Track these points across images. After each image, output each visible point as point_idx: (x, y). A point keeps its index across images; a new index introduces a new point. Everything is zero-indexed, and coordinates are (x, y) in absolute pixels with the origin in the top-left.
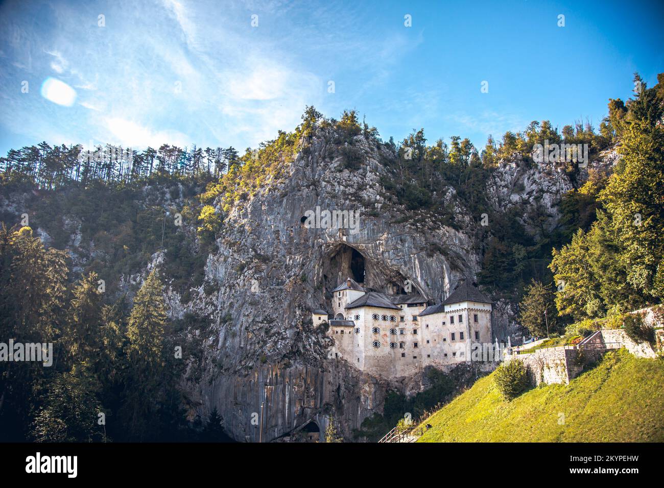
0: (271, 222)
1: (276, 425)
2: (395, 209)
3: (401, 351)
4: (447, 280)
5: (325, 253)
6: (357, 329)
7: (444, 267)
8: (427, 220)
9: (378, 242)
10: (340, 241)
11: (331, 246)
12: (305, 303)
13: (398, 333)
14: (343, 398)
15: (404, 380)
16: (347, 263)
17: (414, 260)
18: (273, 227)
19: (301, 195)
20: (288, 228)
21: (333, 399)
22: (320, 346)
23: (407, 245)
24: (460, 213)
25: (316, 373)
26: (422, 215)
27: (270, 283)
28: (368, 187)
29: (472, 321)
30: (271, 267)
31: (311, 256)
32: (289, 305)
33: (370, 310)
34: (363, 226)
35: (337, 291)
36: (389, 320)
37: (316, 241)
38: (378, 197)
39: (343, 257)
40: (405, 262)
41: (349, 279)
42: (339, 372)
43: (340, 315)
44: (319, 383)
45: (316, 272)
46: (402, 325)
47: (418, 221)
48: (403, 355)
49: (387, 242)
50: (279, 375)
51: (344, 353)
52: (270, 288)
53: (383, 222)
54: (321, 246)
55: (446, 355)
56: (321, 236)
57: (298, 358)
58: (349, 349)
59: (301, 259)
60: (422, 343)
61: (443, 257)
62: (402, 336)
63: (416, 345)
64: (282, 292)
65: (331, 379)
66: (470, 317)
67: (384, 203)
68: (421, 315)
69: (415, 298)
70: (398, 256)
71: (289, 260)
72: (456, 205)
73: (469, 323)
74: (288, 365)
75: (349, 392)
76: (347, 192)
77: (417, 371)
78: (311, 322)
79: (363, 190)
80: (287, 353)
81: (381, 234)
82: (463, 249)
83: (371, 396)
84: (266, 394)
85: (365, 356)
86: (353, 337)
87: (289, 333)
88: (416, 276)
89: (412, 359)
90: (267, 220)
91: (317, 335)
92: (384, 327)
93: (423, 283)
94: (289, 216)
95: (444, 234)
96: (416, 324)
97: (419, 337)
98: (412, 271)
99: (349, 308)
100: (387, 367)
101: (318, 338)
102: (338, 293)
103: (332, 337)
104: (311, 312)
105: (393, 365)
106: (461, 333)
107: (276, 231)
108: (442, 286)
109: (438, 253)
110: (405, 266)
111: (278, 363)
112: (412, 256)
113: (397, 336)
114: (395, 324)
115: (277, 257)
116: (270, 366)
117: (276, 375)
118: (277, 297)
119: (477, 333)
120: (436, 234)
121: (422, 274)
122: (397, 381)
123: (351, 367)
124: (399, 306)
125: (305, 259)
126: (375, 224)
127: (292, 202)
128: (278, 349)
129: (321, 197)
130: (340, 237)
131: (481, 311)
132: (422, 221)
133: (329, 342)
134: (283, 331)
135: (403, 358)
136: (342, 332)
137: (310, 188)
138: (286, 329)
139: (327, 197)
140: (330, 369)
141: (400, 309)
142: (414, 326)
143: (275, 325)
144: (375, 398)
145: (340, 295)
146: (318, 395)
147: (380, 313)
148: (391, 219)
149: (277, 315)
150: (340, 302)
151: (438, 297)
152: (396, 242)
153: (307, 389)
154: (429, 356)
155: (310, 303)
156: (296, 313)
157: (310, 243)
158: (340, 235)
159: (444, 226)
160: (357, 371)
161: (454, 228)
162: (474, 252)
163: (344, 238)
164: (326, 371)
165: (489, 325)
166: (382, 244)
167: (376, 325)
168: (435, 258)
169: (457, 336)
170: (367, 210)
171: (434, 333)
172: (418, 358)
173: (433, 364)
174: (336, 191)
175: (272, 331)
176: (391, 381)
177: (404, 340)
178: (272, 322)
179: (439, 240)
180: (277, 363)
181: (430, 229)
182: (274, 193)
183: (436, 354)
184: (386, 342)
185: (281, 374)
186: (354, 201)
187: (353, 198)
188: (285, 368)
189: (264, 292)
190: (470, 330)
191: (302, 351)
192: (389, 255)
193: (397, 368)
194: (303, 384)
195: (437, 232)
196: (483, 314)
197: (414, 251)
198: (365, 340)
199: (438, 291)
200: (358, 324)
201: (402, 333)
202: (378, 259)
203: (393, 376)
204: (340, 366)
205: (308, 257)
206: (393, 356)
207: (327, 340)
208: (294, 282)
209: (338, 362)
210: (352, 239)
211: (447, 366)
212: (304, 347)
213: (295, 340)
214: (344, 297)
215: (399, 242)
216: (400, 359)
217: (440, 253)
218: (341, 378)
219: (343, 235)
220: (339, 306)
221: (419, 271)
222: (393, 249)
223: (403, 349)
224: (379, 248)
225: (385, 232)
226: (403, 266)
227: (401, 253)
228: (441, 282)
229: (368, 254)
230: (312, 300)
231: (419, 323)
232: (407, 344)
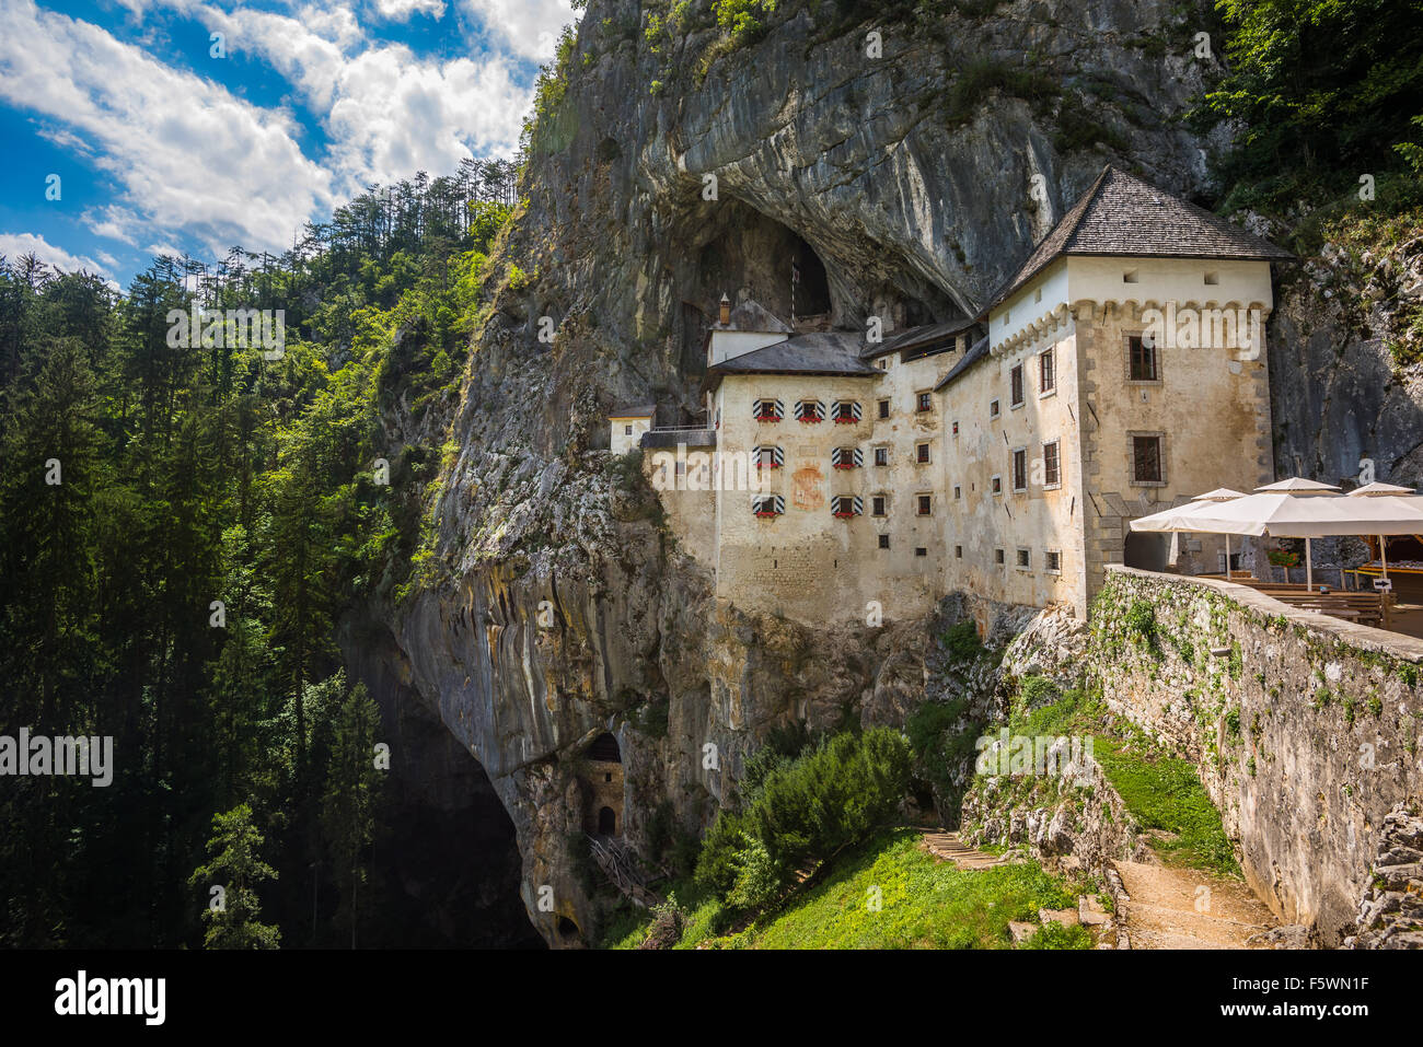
1: (521, 731)
3: (878, 526)
7: (1031, 154)
9: (773, 139)
10: (678, 177)
11: (676, 208)
13: (869, 460)
15: (882, 633)
17: (904, 166)
20: (570, 184)
23: (869, 112)
25: (582, 597)
30: (540, 306)
31: (621, 251)
32: (555, 400)
33: (745, 386)
36: (829, 418)
37: (632, 203)
40: (869, 184)
45: (639, 297)
46: (882, 433)
48: (884, 541)
49: (800, 124)
51: (686, 533)
53: (778, 52)
54: (647, 215)
55: (1000, 556)
56: (641, 182)
57: (544, 550)
59: (593, 263)
60: (943, 498)
61: (1020, 110)
62: (882, 470)
63: (925, 505)
65: (630, 618)
66: (1091, 353)
68: (945, 386)
70: (845, 169)
71: (573, 275)
74: (522, 572)
75: (677, 663)
77: (925, 605)
78: (605, 443)
80: (526, 537)
81: (777, 103)
83: (737, 687)
84: (489, 646)
85: (724, 548)
88: (913, 229)
89: (913, 555)
91: (609, 481)
92: (807, 443)
93: (941, 253)
96: (927, 425)
97: (936, 475)
98: (901, 211)
100: (816, 583)
101: (608, 491)
104: (609, 413)
105: (845, 577)
106: (1047, 448)
110: (872, 195)
111: (499, 563)
112: (890, 148)
113: (864, 475)
114: (855, 429)
115: (547, 273)
116: (487, 572)
117: (502, 596)
119: (1146, 448)
121: (936, 212)
124: (876, 365)
125: (603, 263)
130: (674, 165)
134: (538, 473)
135: (883, 551)
138: (546, 466)
141: (878, 375)
142: (919, 433)
143: (526, 458)
144: (752, 696)
146: (599, 663)
147: (789, 393)
152: (833, 115)
153: (570, 641)
154: (959, 551)
155: (614, 382)
157: (614, 212)
158: (671, 155)
163: (682, 164)
166: (786, 139)
167: (770, 439)
168: (981, 124)
169: (1036, 470)
171: (972, 454)
172: (929, 557)
173: (967, 590)
177: (888, 486)
180: (494, 563)
183: (976, 548)
184: (815, 497)
185: (510, 594)
188: (517, 580)
190: (1087, 432)
191: (558, 530)
192: (816, 175)
193: (861, 585)
197: (896, 125)
198: (724, 492)
201: (880, 462)
202: (790, 206)
203: (845, 615)
205: (611, 256)
206: (846, 545)
208: (568, 332)
209: (664, 562)
213: (552, 497)
215: (842, 109)
216: (873, 557)
218: (663, 614)
219: (678, 152)
221: (928, 204)
222: (829, 145)
223: (882, 519)
224: (783, 159)
225: (790, 91)
226: (864, 205)
227: (852, 153)
228: (1021, 228)
229: (760, 196)
230: (620, 379)
231: (936, 419)
232: (897, 499)
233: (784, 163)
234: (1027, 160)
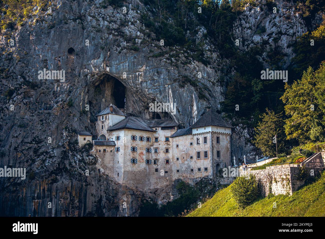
0: (39, 52)
2: (153, 45)
3: (155, 166)
4: (195, 108)
5: (90, 82)
6: (118, 148)
7: (194, 96)
8: (180, 55)
9: (137, 74)
10: (104, 71)
11: (96, 76)
12: (72, 125)
13: (153, 151)
14: (104, 207)
15: (157, 191)
16: (110, 91)
17: (168, 90)
18: (41, 56)
19: (68, 28)
20: (56, 58)
21: (95, 209)
22: (85, 163)
23: (162, 77)
24: (209, 50)
25: (81, 187)
26: (176, 51)
27: (39, 108)
28: (130, 23)
29: (215, 142)
30: (39, 93)
31: (77, 84)
32: (57, 128)
33: (130, 131)
34: (125, 59)
35: (100, 116)
36: (145, 140)
37: (82, 71)
38: (139, 33)
39: (106, 86)
40: (160, 91)
41: (111, 105)
42: (101, 185)
43: (103, 136)
44: (83, 195)
45: (82, 99)
46: (156, 145)
47: (172, 56)
48: (157, 170)
49: (145, 73)
50: (46, 189)
51: (106, 168)
52: (39, 112)
53: (142, 56)
54: (86, 76)
55: (192, 170)
56: (87, 66)
57: (64, 174)
58: (110, 165)
59: (68, 86)
60: (173, 160)
61: (193, 88)
62: (156, 154)
63: (167, 162)
64: (50, 116)
65: (94, 192)
66: (213, 139)
67: (144, 39)
68: (172, 137)
69: (168, 122)
70: (154, 86)
71: (57, 87)
72: (206, 43)
73: (212, 144)
74: (55, 181)
75: (110, 202)
76: (111, 28)
77: (168, 183)
78: (76, 142)
79: (125, 26)
80: (54, 170)
81: (140, 67)
82: (210, 81)
83: (128, 206)
84: (33, 207)
85: (124, 171)
86: (114, 155)
87: (56, 152)
89: (164, 173)
90: (35, 50)
91: (82, 154)
92: (141, 146)
94: (57, 46)
95: (195, 68)
96: (168, 144)
97: (170, 155)
98: (166, 99)
99: (111, 130)
100: (142, 180)
101: (83, 157)
102: (101, 117)
103: (95, 155)
104: (77, 133)
105: (148, 179)
106: (205, 152)
107: (45, 60)
108: (191, 113)
109: (189, 84)
110: (161, 94)
111: (46, 178)
112: (166, 86)
113: (152, 155)
114: (150, 144)
115: (45, 84)
116: (38, 181)
117: (44, 190)
118: (45, 120)
119: (218, 153)
120: (187, 68)
122: (151, 192)
123: (112, 181)
124: (154, 129)
125: (71, 87)
126: (135, 57)
127: (59, 34)
128: (45, 166)
129: (87, 31)
130: (104, 68)
131: (223, 134)
132: (177, 56)
133: (93, 159)
134: (51, 150)
135: (157, 172)
136: (105, 150)
137: (76, 22)
138: (53, 149)
139: (92, 31)
140: (93, 183)
141: (155, 132)
142: (166, 146)
143: (43, 145)
144: (132, 207)
145: (103, 119)
146: (82, 206)
147: (138, 134)
148: (149, 53)
149: (45, 136)
150: (103, 125)
151: (187, 121)
152: (153, 74)
153: (72, 201)
154: (178, 171)
155: (76, 125)
156: (63, 134)
157: (76, 72)
158: (104, 66)
159: (195, 61)
160: (117, 185)
161: (203, 64)
162: (219, 84)
163: (108, 69)
164: (89, 184)
165: (229, 146)
166: (141, 75)
167: (134, 145)
168: (185, 88)
169: (202, 155)
170: (128, 44)
171: (183, 152)
172: (169, 173)
173: (182, 178)
174: (101, 26)
175: (41, 151)
176: (146, 192)
177: (158, 157)
178: (41, 142)
179: (190, 73)
180: (44, 178)
181: (183, 63)
182: (41, 24)
183: (184, 169)
184: (143, 159)
185: (48, 188)
186: (117, 36)
187: (116, 33)
188: (52, 183)
189: (32, 116)
190: (213, 150)
191: (68, 168)
192: (147, 84)
193: (151, 181)
194: (69, 196)
195: (188, 66)
196: (224, 137)
197: (168, 82)
198: (124, 157)
199: (188, 116)
200: (119, 144)
201: (156, 152)
202: (137, 88)
203: (148, 188)
204: (102, 180)
205: (74, 85)
206: (148, 171)
207: (91, 158)
208: (61, 107)
209: (100, 176)
210: (114, 70)
211: (193, 179)
212: (70, 164)
213: (62, 158)
214: (107, 121)
215: (156, 74)
216: (154, 174)
217: (191, 84)
218: (103, 190)
219: (107, 66)
220: (102, 128)
221: (172, 99)
222: (151, 79)
223: (156, 165)
224: (139, 78)
225: (144, 65)
226: (158, 95)
227: (157, 84)
228: (190, 109)
229: (129, 84)
230: (78, 123)
231: (170, 143)
232: (160, 161)
233: (139, 79)
234: (193, 97)
